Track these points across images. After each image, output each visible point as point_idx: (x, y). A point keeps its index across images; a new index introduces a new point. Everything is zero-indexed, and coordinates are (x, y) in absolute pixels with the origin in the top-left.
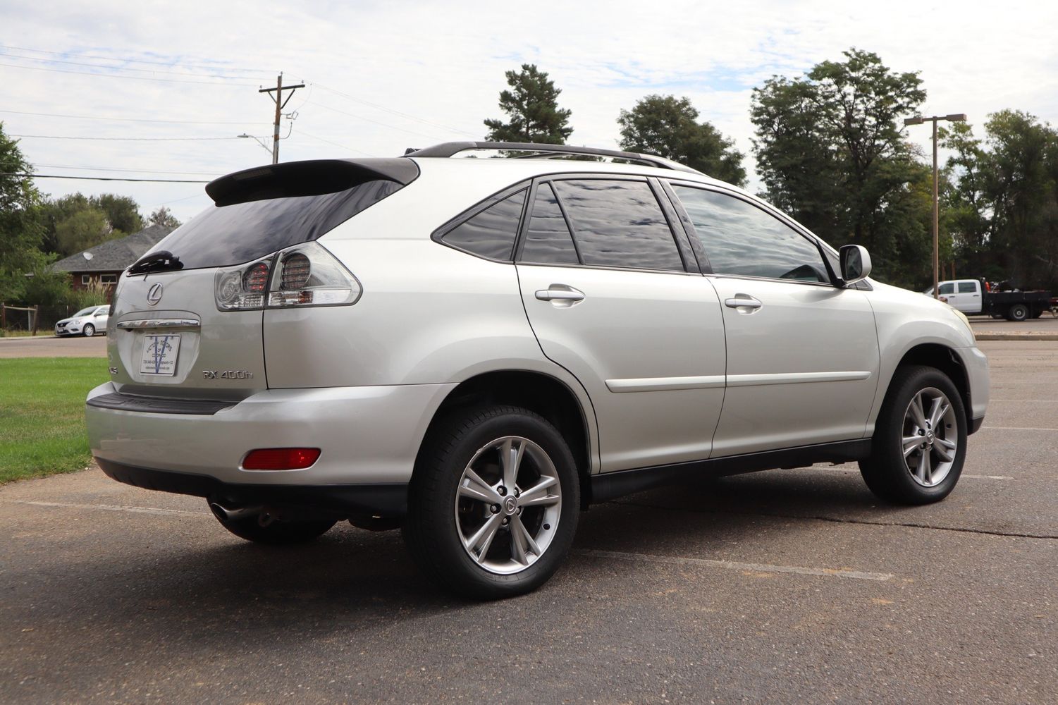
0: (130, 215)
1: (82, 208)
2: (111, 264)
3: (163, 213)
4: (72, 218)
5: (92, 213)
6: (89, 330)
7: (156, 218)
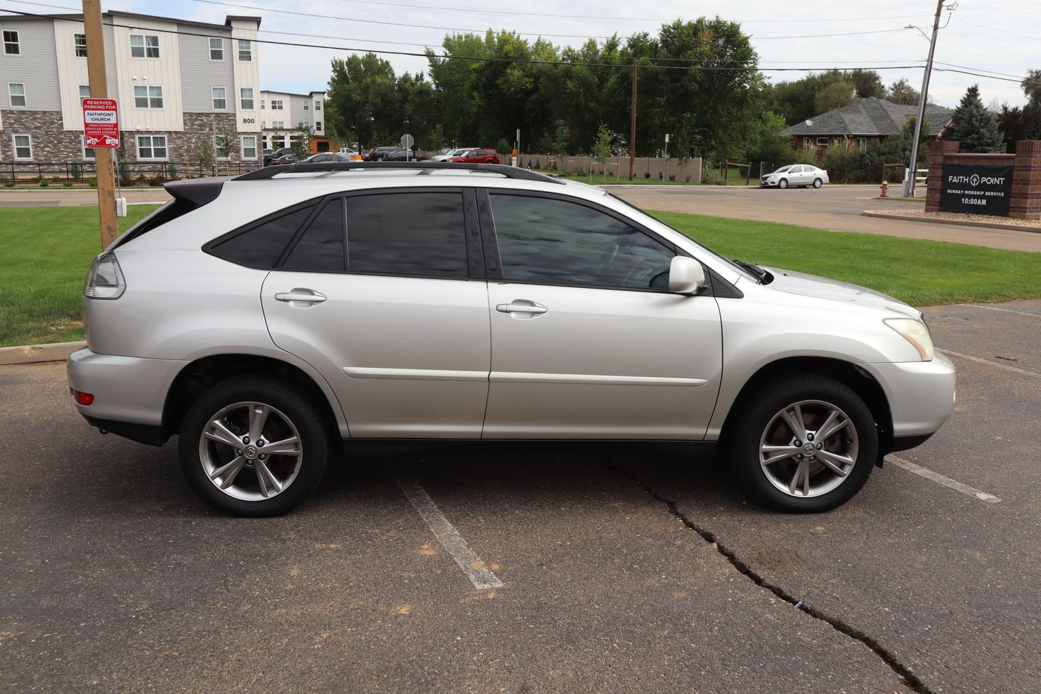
0: (873, 86)
1: (836, 81)
2: (825, 129)
3: (902, 83)
4: (827, 88)
5: (843, 84)
6: (783, 184)
7: (896, 87)
